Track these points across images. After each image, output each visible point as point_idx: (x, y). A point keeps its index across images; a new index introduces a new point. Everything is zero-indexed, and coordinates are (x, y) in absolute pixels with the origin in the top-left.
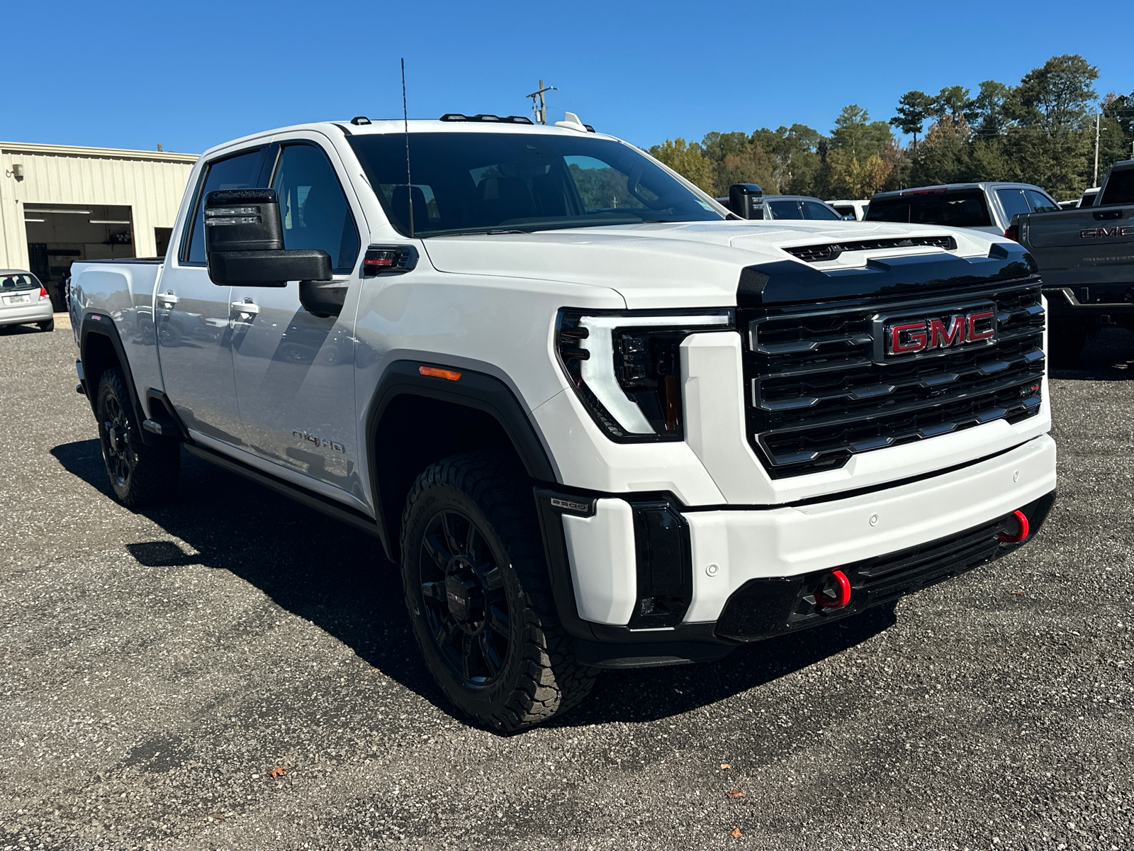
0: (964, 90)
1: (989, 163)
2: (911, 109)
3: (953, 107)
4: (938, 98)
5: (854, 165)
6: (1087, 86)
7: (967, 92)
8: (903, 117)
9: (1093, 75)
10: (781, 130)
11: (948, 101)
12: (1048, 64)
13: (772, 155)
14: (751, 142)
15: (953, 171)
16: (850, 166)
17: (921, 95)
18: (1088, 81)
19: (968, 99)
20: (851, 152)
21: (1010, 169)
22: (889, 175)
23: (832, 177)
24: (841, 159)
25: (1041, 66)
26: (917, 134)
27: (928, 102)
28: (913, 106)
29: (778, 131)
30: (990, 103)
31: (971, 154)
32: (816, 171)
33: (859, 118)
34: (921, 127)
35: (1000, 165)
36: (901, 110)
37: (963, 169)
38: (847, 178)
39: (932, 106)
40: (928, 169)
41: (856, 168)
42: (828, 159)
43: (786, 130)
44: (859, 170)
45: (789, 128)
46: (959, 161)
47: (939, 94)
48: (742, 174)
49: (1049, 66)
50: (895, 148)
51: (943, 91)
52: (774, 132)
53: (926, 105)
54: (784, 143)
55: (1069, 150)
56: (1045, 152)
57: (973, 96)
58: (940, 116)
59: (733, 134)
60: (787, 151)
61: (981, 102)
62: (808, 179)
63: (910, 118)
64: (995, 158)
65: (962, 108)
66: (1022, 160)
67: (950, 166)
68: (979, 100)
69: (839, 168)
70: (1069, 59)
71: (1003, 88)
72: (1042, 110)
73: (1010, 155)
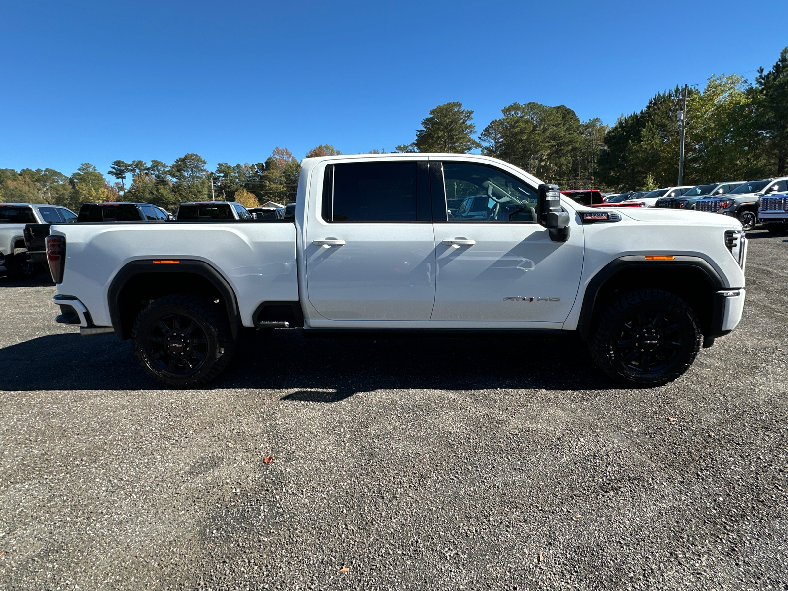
0: (144, 162)
1: (167, 195)
2: (119, 168)
3: (139, 169)
4: (132, 164)
5: (92, 191)
6: (203, 167)
7: (145, 163)
8: (115, 171)
9: (205, 163)
10: (39, 171)
11: (137, 166)
12: (186, 156)
13: (36, 183)
14: (20, 175)
15: (150, 197)
16: (90, 192)
17: (123, 162)
18: (203, 165)
19: (146, 167)
20: (89, 185)
21: (176, 198)
22: (117, 197)
23: (80, 196)
24: (85, 188)
25: (183, 157)
26: (123, 180)
27: (127, 166)
28: (119, 167)
29: (37, 171)
30: (157, 169)
31: (157, 190)
32: (70, 193)
33: (91, 170)
34: (125, 177)
35: (172, 196)
36: (113, 168)
37: (155, 197)
38: (90, 197)
39: (129, 168)
40: (137, 196)
41: (94, 193)
42: (77, 188)
43: (42, 171)
44: (95, 194)
45: (44, 170)
46: (152, 193)
47: (132, 163)
48: (21, 191)
49: (186, 157)
50: (108, 185)
51: (134, 162)
52: (35, 171)
53: (126, 167)
54: (43, 177)
55: (199, 192)
56: (190, 192)
57: (149, 165)
58: (134, 173)
59: (6, 170)
60: (46, 181)
61: (153, 168)
62: (66, 196)
63: (118, 172)
64: (168, 193)
65: (145, 170)
66: (180, 194)
67: (148, 195)
68: (151, 167)
69: (84, 192)
70: (194, 155)
71: (162, 163)
72: (186, 174)
73: (175, 192)
